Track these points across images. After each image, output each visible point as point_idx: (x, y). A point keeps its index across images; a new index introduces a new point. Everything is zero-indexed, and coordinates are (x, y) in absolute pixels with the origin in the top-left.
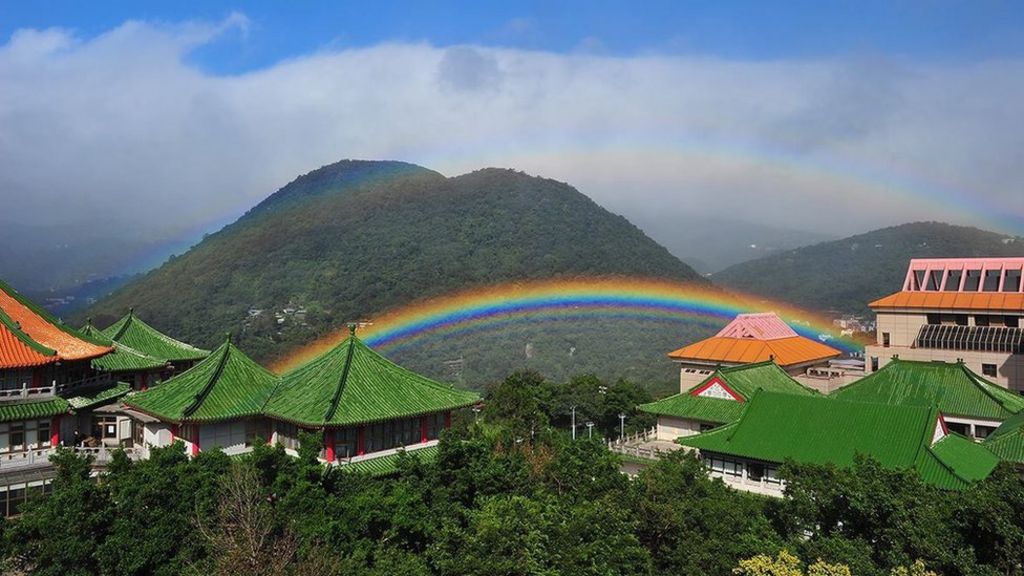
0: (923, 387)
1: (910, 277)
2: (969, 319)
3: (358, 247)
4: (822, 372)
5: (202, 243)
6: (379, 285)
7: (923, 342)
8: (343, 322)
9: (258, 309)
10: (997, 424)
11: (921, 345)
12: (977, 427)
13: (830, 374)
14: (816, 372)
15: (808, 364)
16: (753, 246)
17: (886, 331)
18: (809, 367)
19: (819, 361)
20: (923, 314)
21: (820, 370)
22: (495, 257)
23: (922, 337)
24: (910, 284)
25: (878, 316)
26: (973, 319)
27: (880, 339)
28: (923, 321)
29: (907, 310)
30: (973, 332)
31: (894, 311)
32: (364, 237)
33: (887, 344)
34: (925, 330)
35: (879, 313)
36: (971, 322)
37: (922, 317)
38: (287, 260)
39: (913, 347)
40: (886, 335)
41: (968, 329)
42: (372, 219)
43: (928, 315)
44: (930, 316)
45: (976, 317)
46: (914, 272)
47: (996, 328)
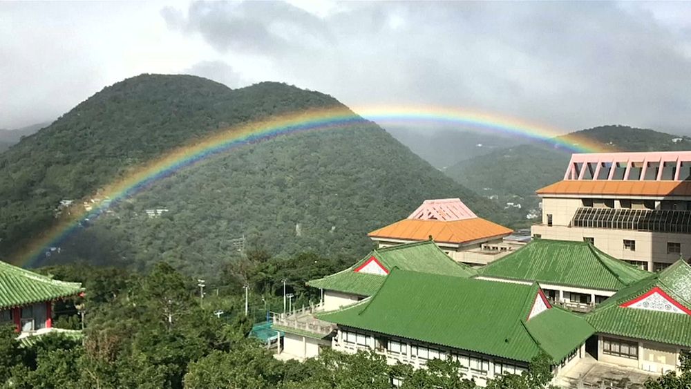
0: (556, 262)
1: (571, 168)
2: (615, 201)
3: (155, 147)
4: (494, 248)
5: (19, 144)
6: (173, 178)
7: (579, 221)
8: (143, 209)
9: (69, 200)
10: (610, 294)
11: (576, 225)
12: (596, 296)
13: (499, 249)
14: (489, 247)
15: (483, 241)
16: (480, 145)
17: (549, 213)
18: (483, 243)
19: (491, 239)
20: (579, 198)
21: (491, 246)
22: (271, 154)
23: (577, 218)
24: (571, 173)
25: (543, 199)
26: (618, 202)
27: (545, 220)
28: (579, 204)
29: (565, 195)
30: (618, 214)
31: (556, 196)
32: (161, 138)
33: (550, 224)
34: (579, 212)
35: (544, 198)
36: (617, 205)
37: (578, 200)
38: (95, 157)
39: (570, 226)
40: (550, 217)
41: (614, 211)
42: (167, 124)
43: (583, 199)
44: (583, 200)
45: (620, 200)
46: (575, 164)
47: (637, 210)
